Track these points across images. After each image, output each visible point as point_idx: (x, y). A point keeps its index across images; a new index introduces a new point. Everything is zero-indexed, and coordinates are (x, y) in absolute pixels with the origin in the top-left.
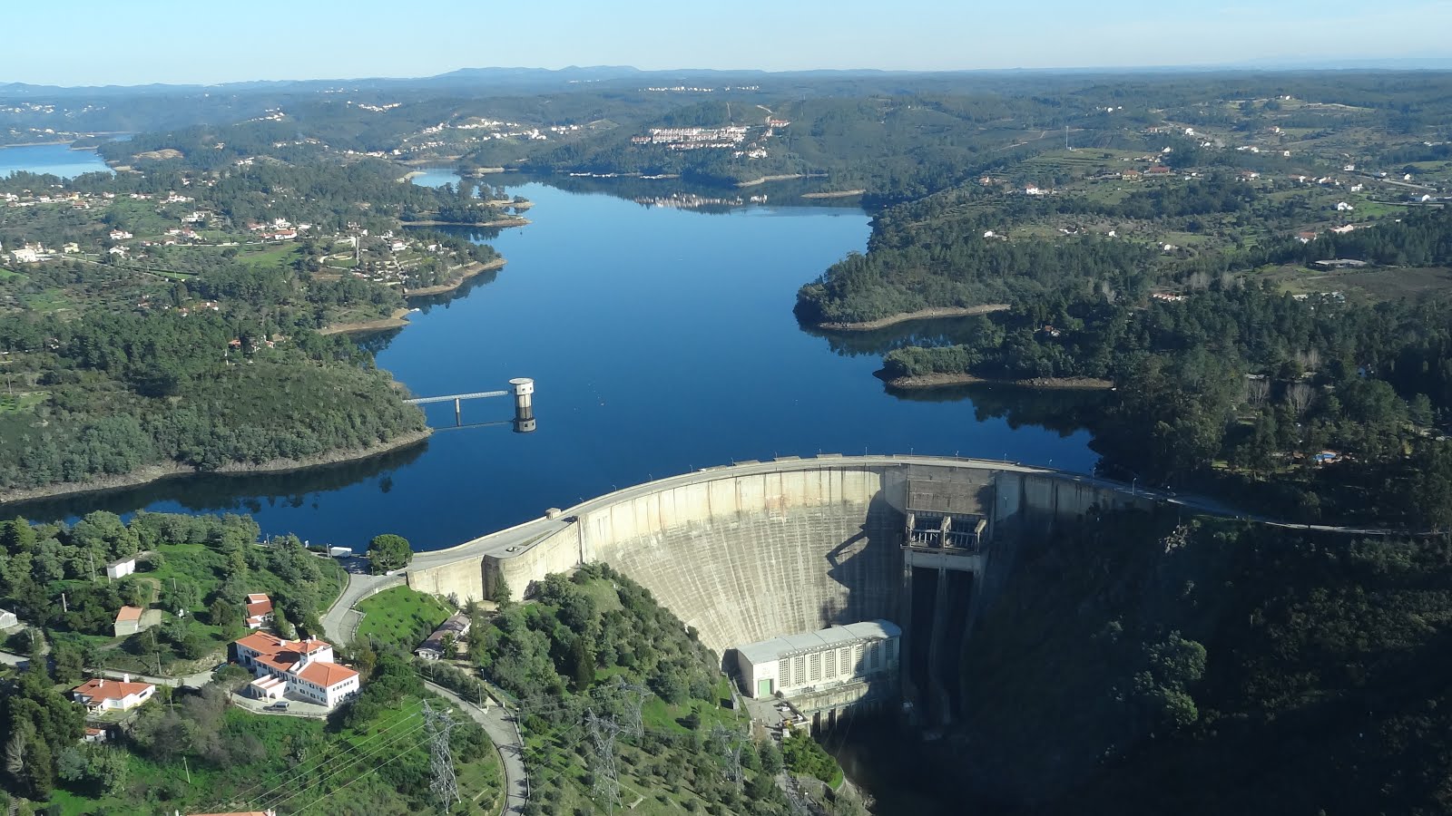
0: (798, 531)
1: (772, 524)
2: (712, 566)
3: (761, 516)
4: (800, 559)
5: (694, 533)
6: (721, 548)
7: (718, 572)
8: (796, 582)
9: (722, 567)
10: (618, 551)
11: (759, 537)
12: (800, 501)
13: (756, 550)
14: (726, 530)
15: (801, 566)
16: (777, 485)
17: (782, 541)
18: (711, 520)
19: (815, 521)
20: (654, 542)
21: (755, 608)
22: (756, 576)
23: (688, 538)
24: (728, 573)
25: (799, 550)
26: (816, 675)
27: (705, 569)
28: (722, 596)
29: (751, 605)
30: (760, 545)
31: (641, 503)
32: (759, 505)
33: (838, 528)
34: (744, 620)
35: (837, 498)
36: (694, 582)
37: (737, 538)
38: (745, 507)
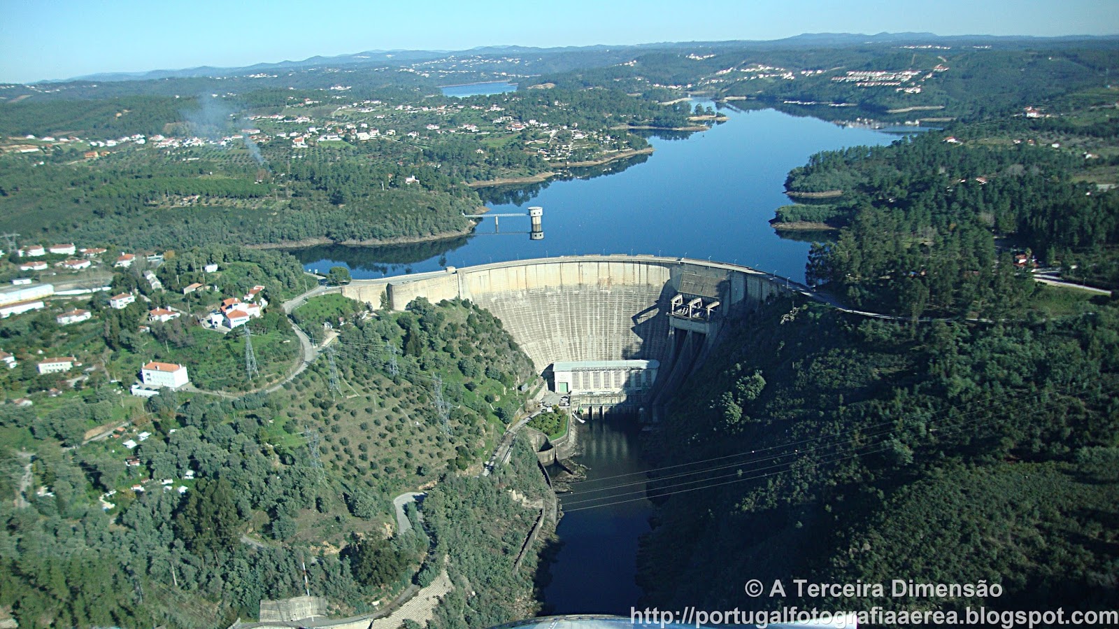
0: (617, 300)
1: (601, 294)
2: (557, 315)
3: (595, 288)
4: (616, 317)
5: (549, 293)
6: (566, 304)
7: (560, 318)
8: (611, 331)
9: (563, 316)
10: (493, 296)
11: (591, 301)
12: (621, 282)
13: (588, 309)
14: (571, 294)
15: (615, 321)
16: (606, 271)
17: (606, 305)
18: (561, 287)
19: (628, 295)
20: (520, 296)
21: (580, 343)
22: (585, 325)
23: (544, 296)
24: (567, 320)
25: (616, 312)
26: (597, 386)
27: (551, 315)
28: (559, 333)
29: (578, 341)
30: (591, 306)
31: (512, 271)
32: (595, 282)
33: (642, 301)
34: (571, 349)
35: (644, 282)
36: (541, 322)
37: (577, 299)
38: (585, 282)
